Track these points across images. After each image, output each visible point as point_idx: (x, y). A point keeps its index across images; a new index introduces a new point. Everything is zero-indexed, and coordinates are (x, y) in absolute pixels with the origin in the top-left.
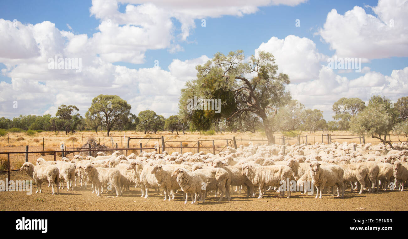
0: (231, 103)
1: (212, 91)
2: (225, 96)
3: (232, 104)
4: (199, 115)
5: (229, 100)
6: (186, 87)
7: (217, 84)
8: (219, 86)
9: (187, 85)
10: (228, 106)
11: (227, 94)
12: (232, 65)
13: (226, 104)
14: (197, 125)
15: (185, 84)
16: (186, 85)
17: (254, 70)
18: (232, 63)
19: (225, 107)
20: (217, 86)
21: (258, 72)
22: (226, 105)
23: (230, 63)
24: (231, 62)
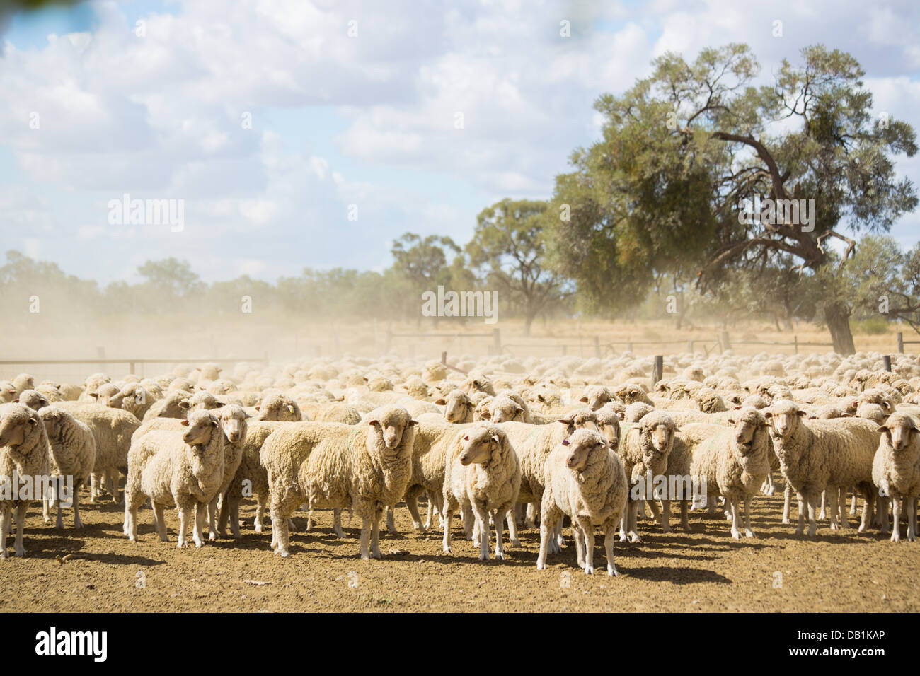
0: (694, 221)
1: (633, 179)
2: (675, 198)
3: (698, 222)
4: (603, 259)
5: (689, 209)
6: (571, 169)
7: (648, 156)
8: (655, 163)
9: (576, 162)
10: (685, 229)
11: (684, 191)
12: (714, 95)
13: (680, 223)
14: (597, 292)
15: (569, 157)
16: (570, 160)
17: (794, 111)
18: (713, 88)
19: (676, 233)
20: (649, 164)
21: (806, 118)
22: (678, 227)
23: (708, 89)
24: (711, 85)
